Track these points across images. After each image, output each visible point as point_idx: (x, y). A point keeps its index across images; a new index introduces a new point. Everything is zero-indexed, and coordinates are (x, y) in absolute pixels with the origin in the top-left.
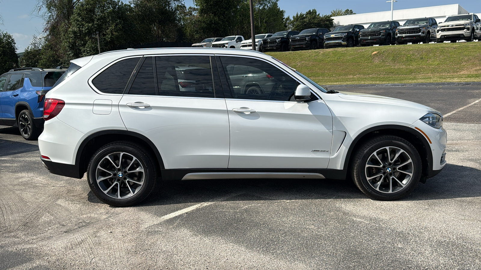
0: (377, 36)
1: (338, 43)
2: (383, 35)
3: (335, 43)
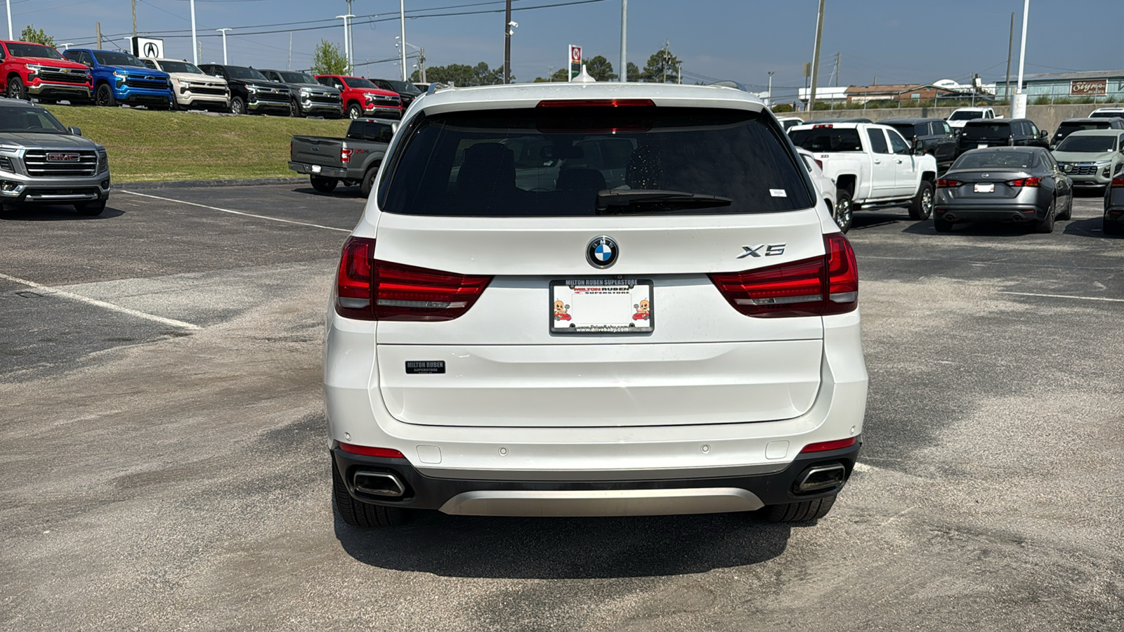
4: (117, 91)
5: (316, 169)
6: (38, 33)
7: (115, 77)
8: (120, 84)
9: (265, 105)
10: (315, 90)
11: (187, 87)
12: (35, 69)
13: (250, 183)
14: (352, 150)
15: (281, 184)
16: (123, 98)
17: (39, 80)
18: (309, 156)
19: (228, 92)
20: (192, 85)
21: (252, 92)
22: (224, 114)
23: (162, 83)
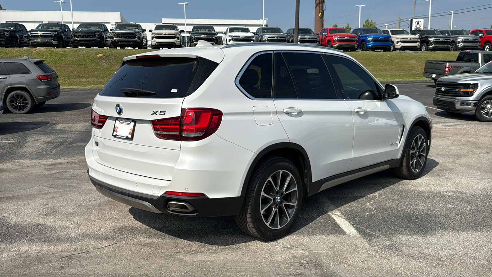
0: (92, 37)
1: (48, 42)
2: (98, 38)
3: (44, 42)
4: (367, 45)
5: (434, 76)
6: (370, 21)
7: (368, 39)
8: (369, 41)
9: (437, 47)
10: (465, 38)
11: (400, 41)
12: (336, 38)
13: (408, 82)
14: (451, 66)
15: (424, 83)
16: (370, 47)
17: (337, 42)
18: (431, 70)
19: (419, 42)
20: (402, 40)
21: (431, 41)
22: (415, 52)
23: (387, 40)
